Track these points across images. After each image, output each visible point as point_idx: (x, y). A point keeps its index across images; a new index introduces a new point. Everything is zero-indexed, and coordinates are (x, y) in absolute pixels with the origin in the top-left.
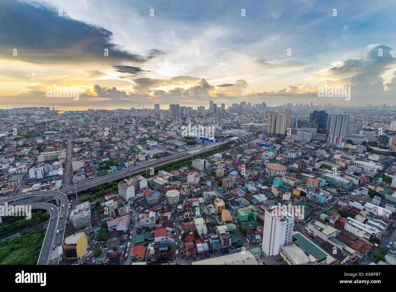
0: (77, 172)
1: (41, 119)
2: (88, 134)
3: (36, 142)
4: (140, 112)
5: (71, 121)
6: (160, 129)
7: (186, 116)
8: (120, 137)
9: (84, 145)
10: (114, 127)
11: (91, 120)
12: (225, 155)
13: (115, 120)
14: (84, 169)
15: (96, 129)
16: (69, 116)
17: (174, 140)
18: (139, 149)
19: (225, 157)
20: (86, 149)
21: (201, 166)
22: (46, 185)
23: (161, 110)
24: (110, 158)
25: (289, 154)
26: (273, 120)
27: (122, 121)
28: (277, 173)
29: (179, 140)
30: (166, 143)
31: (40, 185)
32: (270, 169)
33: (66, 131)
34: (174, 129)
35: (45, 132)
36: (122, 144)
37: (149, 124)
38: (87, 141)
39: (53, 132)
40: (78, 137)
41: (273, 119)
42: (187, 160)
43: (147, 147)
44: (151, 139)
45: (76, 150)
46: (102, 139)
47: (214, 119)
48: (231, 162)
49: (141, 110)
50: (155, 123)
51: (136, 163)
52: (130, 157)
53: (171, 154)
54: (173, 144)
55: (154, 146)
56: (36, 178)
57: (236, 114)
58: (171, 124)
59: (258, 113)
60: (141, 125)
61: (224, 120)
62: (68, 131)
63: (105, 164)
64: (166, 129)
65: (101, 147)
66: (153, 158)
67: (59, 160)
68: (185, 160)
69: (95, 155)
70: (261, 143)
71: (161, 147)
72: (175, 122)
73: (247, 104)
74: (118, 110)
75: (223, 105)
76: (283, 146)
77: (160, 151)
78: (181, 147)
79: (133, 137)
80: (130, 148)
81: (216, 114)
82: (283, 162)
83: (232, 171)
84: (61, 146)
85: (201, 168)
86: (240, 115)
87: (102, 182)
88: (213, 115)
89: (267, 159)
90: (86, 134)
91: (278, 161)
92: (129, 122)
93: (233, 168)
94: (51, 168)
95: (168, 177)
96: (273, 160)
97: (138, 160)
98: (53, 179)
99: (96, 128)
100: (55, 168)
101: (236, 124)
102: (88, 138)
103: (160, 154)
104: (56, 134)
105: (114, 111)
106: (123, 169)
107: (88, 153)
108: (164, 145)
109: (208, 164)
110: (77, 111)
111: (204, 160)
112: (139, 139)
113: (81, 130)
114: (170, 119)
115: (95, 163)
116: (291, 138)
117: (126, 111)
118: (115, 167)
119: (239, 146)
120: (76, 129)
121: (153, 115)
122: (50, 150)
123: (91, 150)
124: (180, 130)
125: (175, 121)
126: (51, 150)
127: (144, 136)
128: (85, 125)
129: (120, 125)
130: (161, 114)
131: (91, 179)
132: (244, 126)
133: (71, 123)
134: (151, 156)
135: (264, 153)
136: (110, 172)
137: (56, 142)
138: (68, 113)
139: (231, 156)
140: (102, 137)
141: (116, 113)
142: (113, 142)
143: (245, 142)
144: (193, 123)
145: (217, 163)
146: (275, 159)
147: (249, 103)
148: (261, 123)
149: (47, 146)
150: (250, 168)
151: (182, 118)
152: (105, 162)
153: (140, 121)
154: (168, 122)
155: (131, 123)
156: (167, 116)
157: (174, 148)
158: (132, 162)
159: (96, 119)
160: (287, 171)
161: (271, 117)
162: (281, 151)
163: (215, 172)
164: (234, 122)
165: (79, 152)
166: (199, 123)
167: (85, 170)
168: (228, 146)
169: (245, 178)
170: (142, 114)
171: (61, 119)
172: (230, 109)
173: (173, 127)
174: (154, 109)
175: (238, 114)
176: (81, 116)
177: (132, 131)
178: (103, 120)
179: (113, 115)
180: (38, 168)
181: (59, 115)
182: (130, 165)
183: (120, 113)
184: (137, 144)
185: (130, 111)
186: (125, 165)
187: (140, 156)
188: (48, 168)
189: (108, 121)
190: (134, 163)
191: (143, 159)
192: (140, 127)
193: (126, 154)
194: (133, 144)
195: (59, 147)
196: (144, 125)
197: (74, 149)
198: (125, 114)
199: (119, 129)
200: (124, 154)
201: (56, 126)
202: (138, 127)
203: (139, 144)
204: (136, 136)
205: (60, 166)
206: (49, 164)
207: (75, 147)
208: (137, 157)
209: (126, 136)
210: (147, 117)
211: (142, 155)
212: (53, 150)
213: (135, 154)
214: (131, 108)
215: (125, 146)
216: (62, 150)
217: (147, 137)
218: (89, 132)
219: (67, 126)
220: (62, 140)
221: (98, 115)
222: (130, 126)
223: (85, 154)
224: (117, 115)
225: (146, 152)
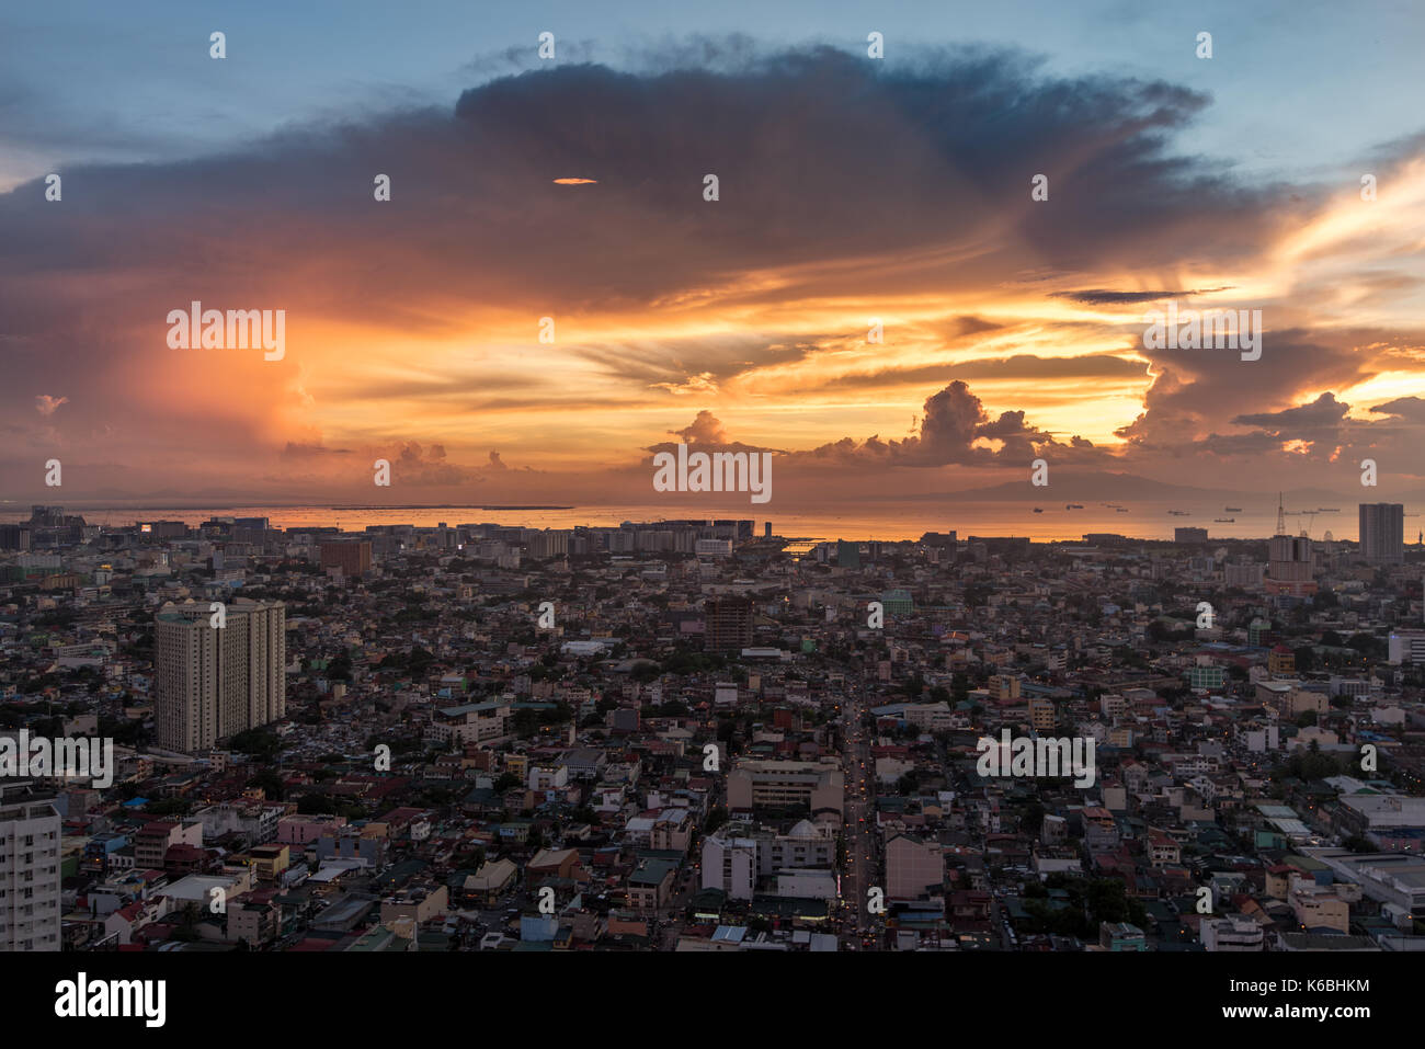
0: (907, 907)
1: (719, 580)
2: (939, 679)
3: (712, 697)
4: (1243, 557)
5: (851, 603)
8: (1128, 723)
9: (927, 747)
10: (1083, 655)
11: (948, 598)
13: (1085, 607)
14: (940, 900)
15: (982, 658)
18: (1278, 830)
20: (937, 775)
22: (769, 945)
23: (1418, 552)
24: (1086, 862)
27: (1126, 620)
31: (744, 940)
33: (830, 652)
35: (746, 652)
36: (1151, 773)
37: (1333, 650)
38: (936, 727)
39: (777, 652)
40: (891, 696)
43: (1347, 833)
45: (890, 770)
46: (1023, 727)
49: (1259, 550)
50: (1383, 648)
51: (1275, 940)
55: (1405, 833)
56: (725, 893)
60: (1272, 657)
62: (841, 656)
63: (1059, 893)
67: (816, 813)
69: (996, 820)
74: (1093, 540)
79: (1221, 730)
80: (1209, 815)
84: (816, 737)
90: (933, 681)
92: (1179, 625)
94: (788, 854)
97: (1291, 921)
98: (797, 918)
99: (977, 647)
100: (802, 859)
102: (943, 706)
104: (787, 664)
105: (1072, 551)
107: (955, 804)
110: (871, 545)
112: (1273, 756)
113: (901, 654)
115: (997, 877)
117: (1142, 551)
120: (874, 645)
121: (1351, 587)
122: (770, 749)
126: (775, 752)
127: (1314, 743)
128: (920, 630)
129: (1120, 641)
133: (847, 610)
137: (794, 712)
138: (832, 553)
140: (1019, 712)
141: (1086, 559)
149: (760, 728)
152: (1057, 880)
153: (1257, 623)
158: (1252, 926)
159: (975, 596)
165: (907, 784)
167: (950, 910)
170: (1267, 573)
171: (803, 587)
174: (1357, 538)
176: (890, 575)
177: (1213, 692)
178: (1012, 604)
179: (1064, 573)
180: (740, 842)
181: (791, 564)
182: (1231, 943)
183: (1109, 562)
184: (1261, 790)
185: (1175, 552)
186: (1198, 934)
187: (1307, 893)
188: (774, 849)
189: (1044, 612)
190: (1260, 937)
191: (1329, 922)
192: (1266, 666)
193: (1186, 852)
194: (1236, 787)
195: (810, 739)
196: (1292, 658)
197: (880, 762)
198: (1140, 572)
199: (1119, 671)
200: (1176, 854)
201: (784, 621)
202: (1249, 664)
203: (1276, 796)
204: (1242, 729)
205: (825, 850)
206: (776, 830)
207: (879, 753)
208: (1281, 896)
209: (1169, 720)
210: (1309, 601)
211: (1322, 890)
212: (784, 753)
213: (1261, 869)
214: (1178, 531)
215: (1175, 791)
216: (823, 759)
217: (1334, 752)
218: (944, 670)
219: (831, 624)
220: (817, 704)
221: (981, 571)
222: (1186, 654)
223: (938, 803)
224: (1091, 576)
225: (1346, 868)
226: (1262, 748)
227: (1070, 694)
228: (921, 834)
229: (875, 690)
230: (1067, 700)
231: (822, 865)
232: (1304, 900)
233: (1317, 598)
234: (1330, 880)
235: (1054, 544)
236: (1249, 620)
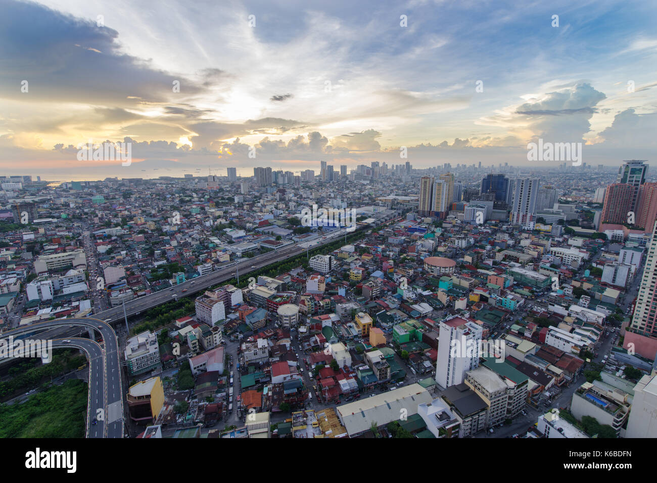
0: (113, 286)
1: (18, 197)
2: (117, 221)
3: (21, 238)
4: (202, 181)
5: (80, 201)
6: (244, 210)
7: (283, 187)
9: (115, 240)
10: (162, 209)
11: (117, 197)
12: (359, 248)
13: (161, 196)
14: (125, 280)
15: (131, 213)
16: (72, 192)
17: (271, 227)
18: (214, 243)
19: (360, 251)
20: (119, 247)
21: (324, 265)
22: (62, 310)
23: (240, 178)
24: (168, 260)
25: (457, 241)
26: (427, 190)
27: (173, 198)
28: (441, 271)
29: (279, 226)
30: (258, 232)
31: (51, 311)
32: (432, 266)
33: (74, 217)
34: (268, 208)
35: (36, 221)
36: (183, 236)
37: (223, 201)
38: (117, 234)
39: (50, 219)
40: (100, 228)
41: (428, 188)
42: (300, 257)
43: (228, 240)
44: (233, 226)
45: (102, 249)
46: (146, 230)
47: (331, 190)
48: (370, 258)
49: (205, 179)
50: (234, 199)
51: (214, 266)
52: (202, 257)
53: (272, 249)
54: (272, 232)
55: (240, 237)
56: (40, 300)
57: (365, 182)
58: (261, 201)
59: (400, 180)
60: (210, 204)
61: (347, 192)
62: (79, 218)
63: (161, 270)
64: (254, 209)
65: (146, 242)
66: (243, 257)
67: (76, 267)
68: (297, 258)
69: (140, 255)
70: (412, 227)
71: (252, 238)
72: (267, 197)
73: (381, 165)
74: (162, 178)
75: (344, 168)
76: (446, 230)
77: (253, 246)
78: (285, 237)
79: (200, 223)
80: (198, 242)
81: (333, 183)
82: (450, 254)
83: (374, 271)
84: (72, 244)
85: (326, 269)
86: (372, 184)
87: (164, 298)
88: (328, 185)
89: (425, 251)
90: (115, 221)
91: (441, 253)
92: (187, 199)
93: (375, 267)
94: (66, 281)
95: (275, 286)
96: (434, 252)
97: (217, 261)
98: (73, 299)
99: (129, 210)
100: (72, 281)
101: (367, 198)
102: (119, 228)
103: (252, 250)
104: (56, 223)
105: (156, 181)
106: (194, 276)
107: (127, 254)
108: (256, 235)
109: (335, 262)
110: (86, 182)
111: (328, 256)
112: (212, 226)
113: (102, 215)
114: (258, 192)
115: (142, 270)
116: (455, 218)
117: (176, 181)
118: (182, 275)
119: (378, 233)
120: (91, 213)
121: (226, 187)
122: (53, 251)
123: (129, 248)
124: (279, 211)
125: (266, 195)
126: (56, 251)
127: (220, 222)
128: (108, 207)
129: (172, 204)
130: (241, 184)
131: (141, 296)
132: (380, 200)
133: (79, 203)
134: (238, 254)
135: (419, 242)
136: (174, 282)
137: (61, 238)
138: (70, 186)
139: (368, 248)
140: (144, 226)
141: (160, 183)
142: (166, 234)
143: (386, 226)
144: (298, 198)
145: (349, 260)
146: (435, 250)
147: (384, 163)
148: (406, 196)
149: (47, 245)
150: (400, 265)
151: (279, 191)
152: (160, 267)
153: (206, 197)
154: (255, 198)
155: (190, 201)
156: (251, 187)
157: (273, 240)
158: (209, 265)
159: (127, 195)
160: (456, 267)
161: (425, 186)
162: (444, 238)
163: (348, 274)
164: (364, 196)
165: (109, 252)
166: (307, 198)
167: (128, 282)
168: (360, 233)
169: (395, 281)
170: (208, 185)
171: (58, 197)
172: (354, 174)
173: (265, 206)
174: (227, 176)
175: (368, 182)
176: (95, 191)
177: (196, 214)
178: (139, 197)
179: (154, 188)
180: (42, 282)
181: (52, 190)
182: (205, 270)
183: (167, 184)
184: (209, 234)
185: (185, 180)
186: (198, 270)
188: (60, 281)
189: (149, 199)
191: (226, 260)
192: (209, 206)
193: (193, 252)
194: (204, 235)
195: (70, 245)
196: (214, 204)
197: (98, 247)
198: (176, 186)
200: (191, 253)
201: (52, 209)
202: (205, 206)
203: (213, 235)
204: (204, 221)
205: (81, 277)
206: (60, 275)
207: (98, 245)
208: (215, 257)
209: (186, 222)
210: (218, 190)
211: (224, 253)
212: (59, 251)
213: (211, 252)
214: (185, 175)
215: (189, 239)
216: (76, 250)
217: (225, 223)
218: (118, 218)
219: (73, 208)
220: (71, 234)
221: (127, 188)
222: (190, 206)
223: (121, 255)
224: (162, 188)
225: (229, 247)
226: (209, 225)
227: (159, 219)
228: (116, 264)
229: (94, 226)
230: (159, 221)
231: (80, 281)
232: (220, 256)
233: (219, 189)
234: (225, 251)
235: (150, 179)
236: (204, 196)
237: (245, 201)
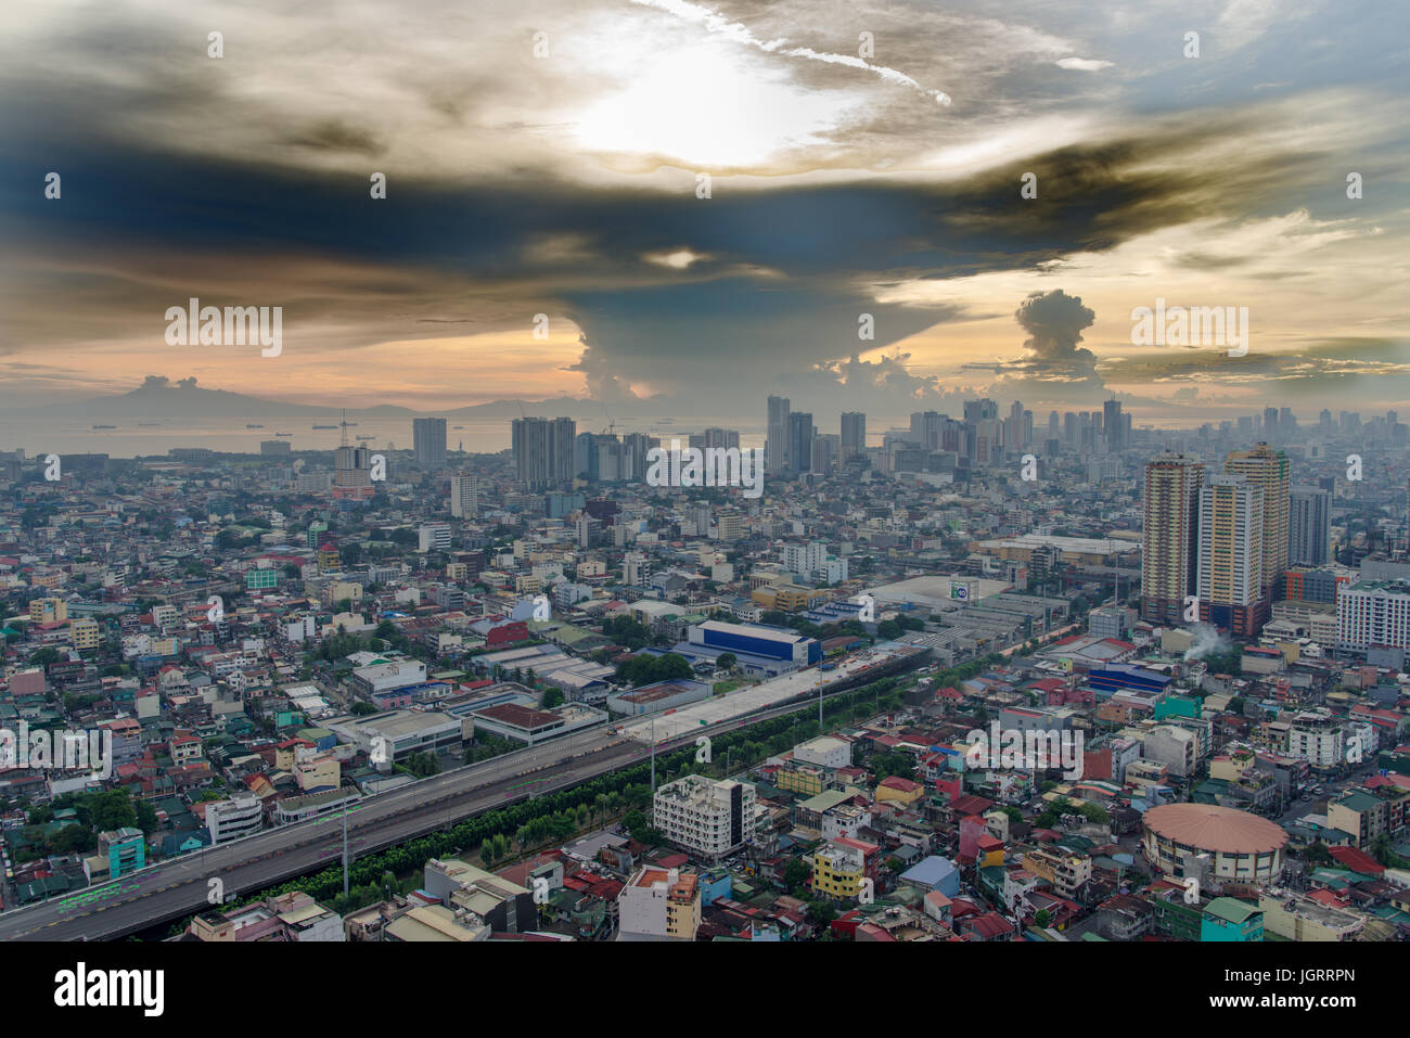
4: (318, 466)
6: (443, 578)
7: (616, 495)
8: (178, 631)
10: (145, 569)
12: (871, 750)
13: (158, 523)
15: (29, 582)
17: (533, 651)
18: (300, 709)
19: (875, 764)
21: (711, 823)
23: (458, 459)
25: (1295, 736)
26: (1175, 514)
27: (198, 531)
28: (1219, 872)
29: (569, 651)
30: (481, 670)
32: (1175, 844)
34: (540, 574)
36: (189, 676)
37: (377, 544)
41: (1175, 506)
42: (619, 786)
43: (357, 699)
44: (386, 642)
46: (63, 650)
47: (798, 510)
48: (909, 797)
49: (328, 459)
50: (415, 540)
51: (275, 807)
52: (238, 766)
53: (518, 745)
54: (530, 671)
55: (403, 690)
57: (938, 480)
58: (519, 547)
59: (1081, 473)
60: (321, 555)
61: (859, 515)
63: (65, 813)
64: (487, 576)
66: (394, 772)
68: (608, 789)
70: (1109, 668)
71: (451, 694)
72: (544, 534)
73: (1004, 413)
74: (178, 455)
75: (854, 424)
76: (1255, 685)
77: (444, 725)
78: (577, 693)
79: (269, 631)
80: (240, 706)
81: (810, 479)
82: (1261, 796)
83: (919, 856)
85: (716, 841)
86: (964, 487)
88: (788, 488)
89: (1154, 776)
91: (1223, 784)
92: (248, 532)
93: (926, 837)
95: (485, 904)
96: (1191, 784)
97: (291, 788)
99: (25, 571)
101: (936, 543)
103: (438, 744)
105: (156, 466)
106: (184, 847)
108: (468, 679)
109: (759, 810)
111: (729, 784)
112: (308, 643)
114: (514, 511)
116: (1300, 632)
117: (227, 464)
118: (131, 836)
119: (960, 689)
121: (402, 491)
124: (574, 587)
125: (544, 525)
127: (341, 628)
129: (186, 551)
130: (454, 481)
132: (988, 552)
135: (1130, 736)
136: (98, 868)
139: (910, 753)
140: (61, 634)
141: (166, 474)
142: (132, 667)
143: (999, 659)
144: (662, 537)
145: (815, 805)
146: (1201, 772)
147: (1017, 406)
148: (1098, 535)
150: (1038, 834)
151: (592, 508)
152: (68, 800)
153: (316, 527)
154: (496, 533)
155: (257, 539)
156: (496, 495)
157: (532, 705)
158: (254, 800)
159: (36, 517)
160: (1289, 853)
161: (1165, 498)
162: (1241, 720)
163: (808, 866)
164: (926, 533)
166: (698, 537)
168: (887, 689)
169: (1010, 904)
170: (333, 482)
172: (896, 447)
173: (531, 565)
174: (412, 448)
175: (949, 479)
177: (265, 592)
178: (77, 523)
179: (142, 489)
182: (232, 821)
183: (193, 476)
184: (293, 675)
185: (259, 464)
186: (204, 820)
187: (306, 760)
189: (112, 529)
190: (259, 809)
191: (324, 781)
192: (317, 563)
193: (210, 744)
194: (266, 676)
196: (340, 553)
198: (220, 484)
199: (180, 581)
200: (198, 749)
202: (304, 563)
203: (304, 678)
204: (284, 622)
208: (287, 768)
210: (367, 503)
211: (321, 754)
213: (276, 746)
214: (264, 444)
215: (208, 690)
217: (359, 632)
222: (248, 559)
224: (170, 489)
225: (349, 730)
226: (301, 638)
227: (123, 609)
230: (118, 616)
232: (303, 767)
233: (373, 500)
234: (331, 743)
236: (311, 523)
237: (456, 545)
